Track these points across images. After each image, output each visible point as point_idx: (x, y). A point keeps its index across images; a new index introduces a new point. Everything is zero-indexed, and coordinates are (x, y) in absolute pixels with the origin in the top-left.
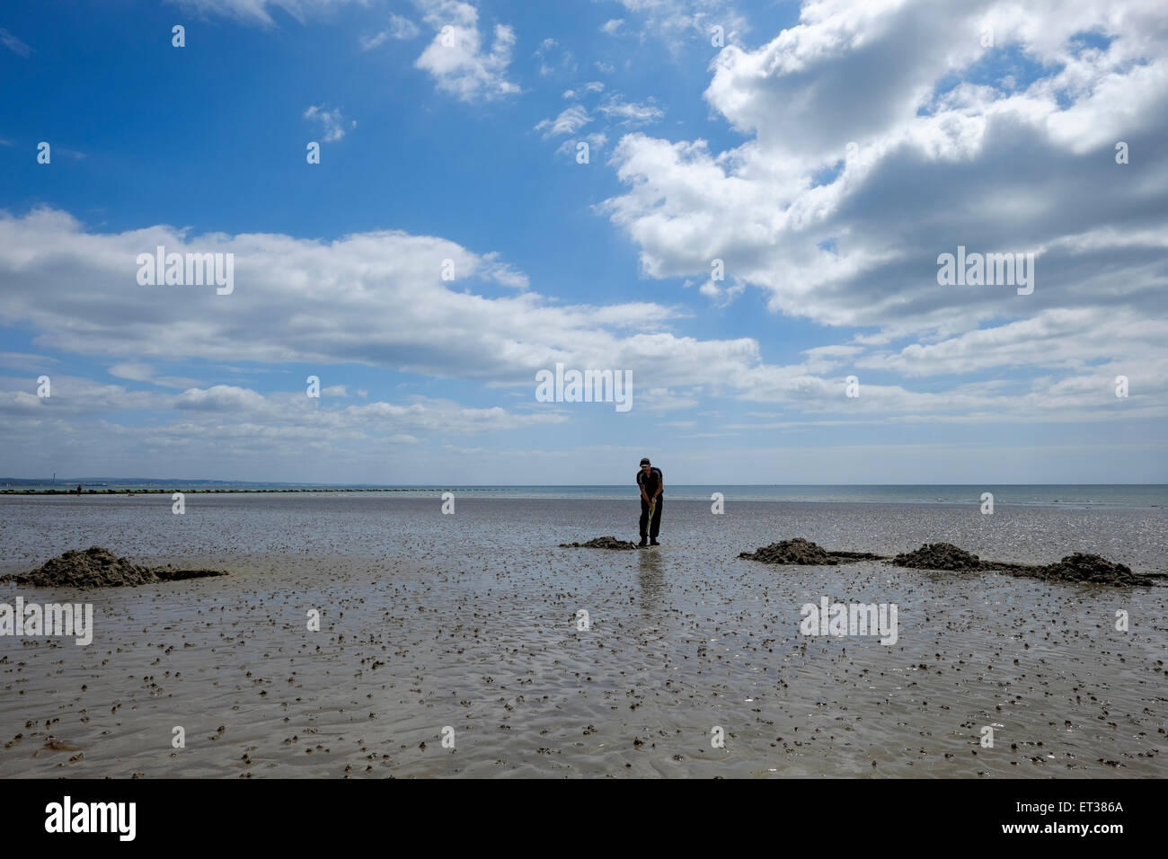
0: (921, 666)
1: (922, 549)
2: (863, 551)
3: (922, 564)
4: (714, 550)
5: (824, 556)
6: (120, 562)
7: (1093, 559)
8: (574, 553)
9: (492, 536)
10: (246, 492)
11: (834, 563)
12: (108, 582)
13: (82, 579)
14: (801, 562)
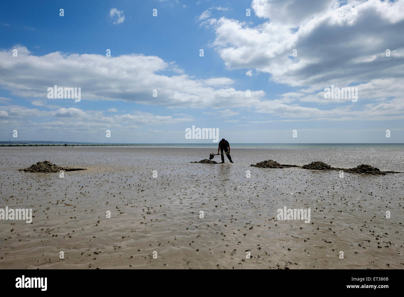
0: (299, 193)
1: (312, 163)
2: (293, 164)
3: (312, 168)
4: (243, 164)
5: (279, 166)
6: (54, 165)
7: (367, 166)
8: (195, 165)
9: (167, 159)
10: (78, 145)
11: (282, 168)
12: (52, 171)
13: (45, 170)
14: (271, 167)
